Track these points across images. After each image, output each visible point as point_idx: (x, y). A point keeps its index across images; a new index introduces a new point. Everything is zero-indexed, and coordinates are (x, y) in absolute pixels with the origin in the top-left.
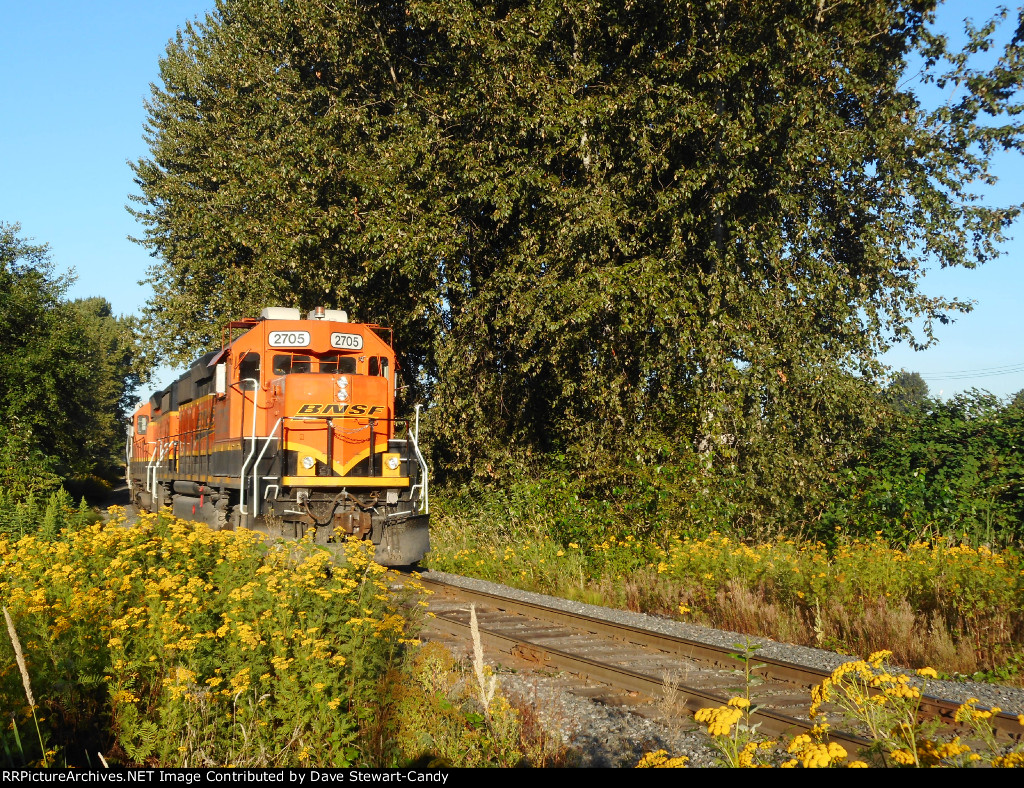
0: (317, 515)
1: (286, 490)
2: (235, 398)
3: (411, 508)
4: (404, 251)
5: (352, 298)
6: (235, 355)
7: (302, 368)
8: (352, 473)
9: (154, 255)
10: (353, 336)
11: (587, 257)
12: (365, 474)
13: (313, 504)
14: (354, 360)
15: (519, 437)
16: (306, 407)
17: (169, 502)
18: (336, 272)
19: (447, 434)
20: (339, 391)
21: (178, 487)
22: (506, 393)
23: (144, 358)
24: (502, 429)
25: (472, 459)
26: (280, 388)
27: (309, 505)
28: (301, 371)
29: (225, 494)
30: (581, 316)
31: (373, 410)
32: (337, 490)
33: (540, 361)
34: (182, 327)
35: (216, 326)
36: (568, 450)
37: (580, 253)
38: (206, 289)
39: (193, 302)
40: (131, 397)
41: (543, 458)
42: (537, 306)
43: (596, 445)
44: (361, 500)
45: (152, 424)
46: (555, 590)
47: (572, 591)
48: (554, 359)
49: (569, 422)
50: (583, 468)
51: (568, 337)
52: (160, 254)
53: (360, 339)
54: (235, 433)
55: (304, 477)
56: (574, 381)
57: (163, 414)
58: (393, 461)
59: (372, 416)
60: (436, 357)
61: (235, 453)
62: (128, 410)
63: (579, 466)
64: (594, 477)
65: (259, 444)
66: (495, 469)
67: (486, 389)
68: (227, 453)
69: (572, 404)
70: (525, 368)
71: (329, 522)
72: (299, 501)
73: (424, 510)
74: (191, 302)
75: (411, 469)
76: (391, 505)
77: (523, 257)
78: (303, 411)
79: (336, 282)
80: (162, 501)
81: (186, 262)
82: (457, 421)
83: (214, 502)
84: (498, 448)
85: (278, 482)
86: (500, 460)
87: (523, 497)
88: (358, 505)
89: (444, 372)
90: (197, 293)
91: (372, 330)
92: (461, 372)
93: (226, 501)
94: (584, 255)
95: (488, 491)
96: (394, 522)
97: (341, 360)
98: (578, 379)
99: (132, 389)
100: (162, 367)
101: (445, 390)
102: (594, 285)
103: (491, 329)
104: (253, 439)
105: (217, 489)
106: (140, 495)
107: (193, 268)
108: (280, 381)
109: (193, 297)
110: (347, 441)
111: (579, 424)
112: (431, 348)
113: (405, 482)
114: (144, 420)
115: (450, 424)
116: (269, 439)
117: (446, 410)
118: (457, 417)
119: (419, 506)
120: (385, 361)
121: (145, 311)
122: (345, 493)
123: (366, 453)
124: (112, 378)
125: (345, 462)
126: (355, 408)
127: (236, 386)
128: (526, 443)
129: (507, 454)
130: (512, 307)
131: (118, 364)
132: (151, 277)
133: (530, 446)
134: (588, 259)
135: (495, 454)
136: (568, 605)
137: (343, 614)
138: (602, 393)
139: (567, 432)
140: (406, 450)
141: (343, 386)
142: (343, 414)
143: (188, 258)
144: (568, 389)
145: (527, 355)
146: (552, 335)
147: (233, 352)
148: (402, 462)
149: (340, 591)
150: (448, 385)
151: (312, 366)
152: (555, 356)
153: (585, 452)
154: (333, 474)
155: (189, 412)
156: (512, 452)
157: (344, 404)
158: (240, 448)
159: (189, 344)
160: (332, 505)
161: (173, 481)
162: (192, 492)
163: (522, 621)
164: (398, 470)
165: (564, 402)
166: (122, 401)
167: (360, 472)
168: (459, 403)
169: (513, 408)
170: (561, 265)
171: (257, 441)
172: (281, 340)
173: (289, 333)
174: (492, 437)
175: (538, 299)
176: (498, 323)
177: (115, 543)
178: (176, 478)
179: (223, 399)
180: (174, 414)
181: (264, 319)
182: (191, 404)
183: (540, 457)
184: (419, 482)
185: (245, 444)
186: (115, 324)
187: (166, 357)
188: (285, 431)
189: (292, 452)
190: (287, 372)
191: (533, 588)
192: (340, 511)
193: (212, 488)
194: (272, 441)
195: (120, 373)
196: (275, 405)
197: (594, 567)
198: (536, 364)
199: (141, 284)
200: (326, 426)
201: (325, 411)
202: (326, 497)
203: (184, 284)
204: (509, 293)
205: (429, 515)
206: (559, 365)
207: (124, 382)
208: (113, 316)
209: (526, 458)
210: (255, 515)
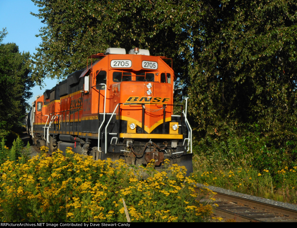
0: (136, 153)
1: (121, 140)
2: (94, 94)
3: (183, 150)
4: (175, 19)
5: (147, 43)
6: (94, 72)
7: (127, 79)
8: (154, 132)
9: (43, 22)
10: (153, 63)
11: (271, 22)
12: (160, 132)
13: (134, 147)
14: (153, 75)
15: (231, 115)
16: (131, 98)
17: (55, 145)
18: (139, 30)
19: (194, 113)
20: (148, 90)
21: (62, 137)
22: (225, 93)
23: (38, 73)
24: (222, 111)
25: (206, 126)
26: (117, 89)
27: (133, 148)
28: (127, 80)
29: (88, 141)
30: (269, 52)
31: (164, 100)
32: (147, 140)
33: (244, 76)
34: (57, 58)
35: (74, 58)
36: (258, 122)
37: (268, 19)
38: (69, 39)
39: (62, 45)
40: (28, 93)
41: (243, 125)
42: (244, 48)
43: (274, 119)
44: (158, 146)
45: (44, 106)
46: (257, 193)
47: (267, 194)
48: (253, 75)
49: (259, 107)
50: (266, 131)
51: (260, 63)
52: (46, 22)
53: (156, 64)
54: (94, 111)
55: (131, 134)
56: (262, 86)
57: (51, 101)
58: (175, 126)
59: (164, 103)
60: (189, 73)
61: (95, 121)
62: (26, 99)
63: (264, 130)
64: (272, 136)
65: (108, 117)
66: (218, 131)
67: (215, 90)
68: (89, 121)
69: (261, 98)
70: (237, 80)
71: (142, 157)
72: (128, 146)
73: (190, 151)
74: (61, 45)
75: (183, 130)
76: (174, 148)
77: (236, 22)
78: (129, 100)
79: (139, 35)
80: (52, 145)
81: (59, 25)
82: (199, 106)
83: (82, 146)
84: (220, 120)
85: (117, 136)
86: (221, 126)
87: (233, 145)
88: (157, 148)
89: (193, 81)
90: (64, 41)
91: (163, 59)
92: (202, 81)
93: (88, 145)
94: (270, 21)
95: (215, 142)
96: (175, 157)
97: (147, 75)
98: (264, 85)
99: (29, 89)
100: (46, 78)
101: (193, 90)
102: (275, 37)
103: (218, 59)
104: (104, 114)
105: (84, 139)
106: (39, 141)
107: (62, 28)
108: (118, 85)
109: (62, 43)
110: (152, 115)
111: (264, 109)
112: (187, 69)
113: (180, 137)
114: (40, 104)
115: (196, 108)
116: (113, 114)
117: (194, 101)
118: (199, 104)
119: (187, 149)
120: (169, 75)
121: (39, 50)
122: (151, 142)
123: (161, 122)
124: (19, 83)
125: (150, 126)
126: (155, 99)
127: (95, 88)
128: (234, 118)
129: (225, 124)
130: (231, 48)
131: (22, 77)
132: (42, 33)
133: (237, 120)
134: (272, 24)
135: (219, 123)
136: (268, 201)
137: (173, 204)
138: (277, 93)
139: (257, 112)
140: (181, 120)
141: (149, 88)
142: (149, 102)
143: (60, 23)
144: (259, 90)
145: (239, 73)
146: (252, 62)
147: (93, 70)
148: (179, 127)
149: (173, 192)
150: (195, 88)
151: (132, 77)
152: (253, 74)
153: (268, 123)
154: (145, 132)
155: (66, 100)
156: (227, 122)
157: (149, 97)
158: (97, 118)
159: (60, 66)
160: (144, 148)
161: (59, 134)
162: (69, 140)
163: (248, 209)
164: (177, 131)
165: (256, 97)
166: (23, 95)
167: (158, 131)
168: (201, 97)
169: (228, 100)
170: (257, 26)
171: (106, 115)
172: (117, 64)
173: (121, 61)
174: (217, 115)
175: (245, 44)
176: (222, 56)
177: (50, 165)
178: (61, 133)
179: (88, 94)
180: (58, 101)
181: (108, 54)
182: (67, 96)
183: (242, 125)
184: (187, 137)
185: (101, 117)
186: (21, 56)
187: (49, 73)
188: (120, 110)
189: (124, 121)
190: (120, 81)
191: (246, 192)
192: (148, 151)
193: (80, 138)
194: (114, 115)
195: (23, 81)
196: (115, 97)
197: (277, 182)
198: (243, 78)
199: (37, 36)
200: (141, 108)
201: (141, 100)
202: (141, 144)
203: (58, 36)
204: (229, 41)
205: (192, 154)
206: (255, 78)
207: (25, 85)
208: (20, 52)
209: (235, 125)
210: (106, 153)
